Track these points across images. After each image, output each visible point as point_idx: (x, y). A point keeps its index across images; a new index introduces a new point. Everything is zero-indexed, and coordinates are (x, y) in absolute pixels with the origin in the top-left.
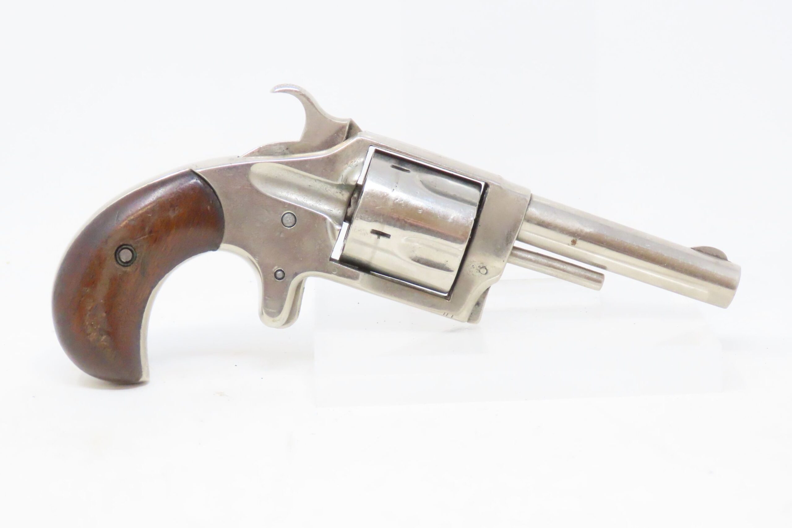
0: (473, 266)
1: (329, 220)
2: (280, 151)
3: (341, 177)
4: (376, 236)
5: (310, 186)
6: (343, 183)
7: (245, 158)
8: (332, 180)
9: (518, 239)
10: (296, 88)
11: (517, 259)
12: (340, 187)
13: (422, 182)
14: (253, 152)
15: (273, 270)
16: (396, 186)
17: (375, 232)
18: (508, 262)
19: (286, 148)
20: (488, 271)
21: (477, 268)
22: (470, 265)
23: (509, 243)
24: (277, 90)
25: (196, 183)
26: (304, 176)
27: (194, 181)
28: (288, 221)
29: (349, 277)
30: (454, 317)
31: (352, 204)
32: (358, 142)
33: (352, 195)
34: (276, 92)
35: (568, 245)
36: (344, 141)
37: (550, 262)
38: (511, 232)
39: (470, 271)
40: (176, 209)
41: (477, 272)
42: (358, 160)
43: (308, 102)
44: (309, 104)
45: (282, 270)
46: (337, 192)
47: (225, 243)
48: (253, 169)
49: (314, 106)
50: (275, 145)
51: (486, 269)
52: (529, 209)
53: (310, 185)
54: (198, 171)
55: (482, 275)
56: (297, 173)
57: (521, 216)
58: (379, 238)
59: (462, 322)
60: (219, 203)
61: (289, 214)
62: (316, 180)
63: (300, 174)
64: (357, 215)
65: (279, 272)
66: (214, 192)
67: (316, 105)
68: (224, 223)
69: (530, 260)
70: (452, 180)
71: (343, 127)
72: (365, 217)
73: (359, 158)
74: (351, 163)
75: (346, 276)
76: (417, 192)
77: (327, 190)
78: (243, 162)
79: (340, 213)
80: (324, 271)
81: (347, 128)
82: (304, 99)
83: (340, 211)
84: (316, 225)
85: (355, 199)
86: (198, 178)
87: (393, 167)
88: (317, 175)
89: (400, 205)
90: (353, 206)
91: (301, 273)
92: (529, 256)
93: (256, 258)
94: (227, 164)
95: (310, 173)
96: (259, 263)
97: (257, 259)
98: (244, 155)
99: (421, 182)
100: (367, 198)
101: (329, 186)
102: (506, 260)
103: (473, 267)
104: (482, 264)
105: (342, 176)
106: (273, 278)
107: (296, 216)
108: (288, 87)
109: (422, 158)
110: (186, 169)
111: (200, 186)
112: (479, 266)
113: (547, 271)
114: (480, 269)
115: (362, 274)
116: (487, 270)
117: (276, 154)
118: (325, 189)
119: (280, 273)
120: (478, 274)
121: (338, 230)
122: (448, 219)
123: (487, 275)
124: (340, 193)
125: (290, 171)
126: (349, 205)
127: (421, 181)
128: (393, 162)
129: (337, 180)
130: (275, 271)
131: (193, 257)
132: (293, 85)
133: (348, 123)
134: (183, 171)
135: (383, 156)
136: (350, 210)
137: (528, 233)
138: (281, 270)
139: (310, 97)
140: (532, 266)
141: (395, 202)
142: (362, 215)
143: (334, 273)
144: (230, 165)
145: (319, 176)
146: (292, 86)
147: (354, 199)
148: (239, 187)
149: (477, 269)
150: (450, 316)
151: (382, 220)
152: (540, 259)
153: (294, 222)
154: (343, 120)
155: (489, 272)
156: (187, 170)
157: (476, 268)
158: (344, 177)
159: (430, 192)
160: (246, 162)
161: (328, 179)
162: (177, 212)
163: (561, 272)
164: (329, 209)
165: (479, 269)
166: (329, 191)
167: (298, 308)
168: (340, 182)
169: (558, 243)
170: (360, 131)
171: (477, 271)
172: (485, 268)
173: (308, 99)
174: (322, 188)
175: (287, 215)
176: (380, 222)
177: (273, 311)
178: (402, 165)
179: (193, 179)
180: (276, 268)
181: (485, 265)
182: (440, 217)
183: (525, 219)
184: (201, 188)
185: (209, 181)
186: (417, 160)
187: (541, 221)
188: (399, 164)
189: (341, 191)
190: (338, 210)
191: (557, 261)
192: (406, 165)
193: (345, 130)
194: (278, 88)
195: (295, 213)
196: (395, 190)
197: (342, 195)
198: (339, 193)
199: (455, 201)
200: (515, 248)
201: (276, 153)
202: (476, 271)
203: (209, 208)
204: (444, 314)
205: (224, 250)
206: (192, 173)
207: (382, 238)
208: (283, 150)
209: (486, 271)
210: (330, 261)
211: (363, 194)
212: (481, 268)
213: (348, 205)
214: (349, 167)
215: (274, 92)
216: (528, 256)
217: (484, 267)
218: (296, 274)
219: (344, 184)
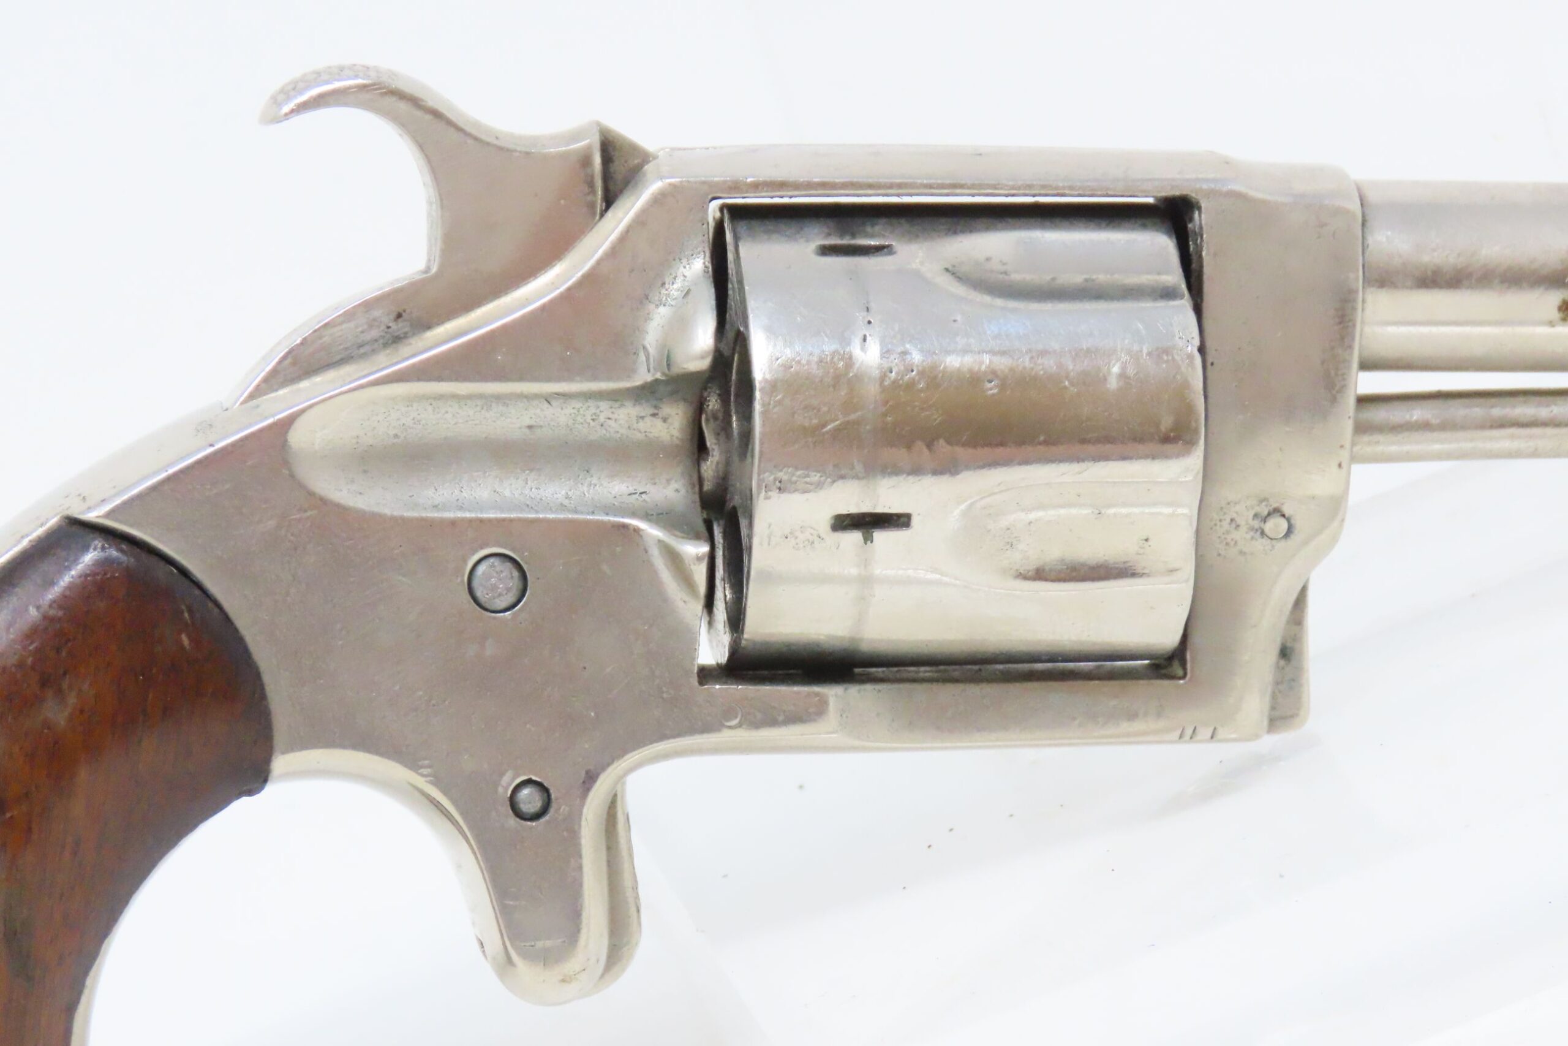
0: (1232, 520)
1: (652, 532)
2: (375, 333)
3: (642, 357)
4: (855, 537)
5: (530, 427)
6: (658, 376)
7: (255, 402)
8: (609, 379)
9: (1367, 365)
10: (356, 77)
11: (1377, 437)
12: (648, 393)
13: (951, 271)
14: (274, 373)
15: (500, 790)
16: (869, 322)
17: (846, 523)
18: (1354, 459)
19: (393, 316)
20: (1293, 522)
21: (1251, 522)
22: (1220, 521)
23: (1340, 391)
24: (286, 109)
25: (103, 564)
26: (499, 398)
27: (89, 558)
28: (494, 588)
29: (794, 719)
30: (1221, 733)
31: (710, 441)
32: (659, 200)
33: (700, 408)
34: (287, 116)
35: (1551, 324)
36: (602, 215)
37: (1499, 411)
38: (1332, 348)
39: (1227, 544)
40: (65, 685)
41: (1252, 538)
42: (682, 269)
43: (419, 113)
44: (428, 117)
45: (534, 778)
46: (642, 418)
47: (285, 752)
48: (297, 437)
49: (450, 123)
50: (349, 315)
51: (1283, 516)
52: (1370, 240)
53: (532, 423)
54: (92, 516)
55: (1274, 542)
56: (470, 397)
57: (1352, 276)
58: (868, 538)
59: (1249, 740)
60: (216, 610)
61: (492, 560)
62: (548, 399)
63: (481, 396)
64: (760, 481)
65: (525, 792)
66: (184, 572)
67: (449, 115)
68: (257, 675)
69: (1425, 426)
70: (1056, 227)
71: (585, 161)
72: (794, 479)
73: (684, 261)
74: (664, 291)
75: (781, 718)
76: (953, 318)
77: (602, 419)
78: (256, 423)
79: (677, 491)
80: (692, 731)
81: (597, 160)
82: (403, 107)
83: (675, 485)
84: (605, 568)
85: (715, 418)
86: (106, 540)
87: (827, 251)
88: (549, 379)
89: (910, 386)
90: (716, 447)
91: (604, 767)
92: (1417, 413)
93: (422, 767)
94: (199, 450)
95: (521, 379)
96: (437, 782)
97: (425, 771)
98: (246, 394)
99: (948, 274)
100: (780, 403)
101: (604, 405)
102: (1345, 455)
103: (1233, 525)
104: (1264, 504)
105: (644, 348)
106: (513, 822)
107: (518, 559)
108: (327, 82)
109: (919, 181)
110: (47, 520)
111: (127, 569)
112: (1256, 516)
113: (1489, 445)
114: (1262, 525)
115: (834, 694)
116: (1288, 520)
117: (362, 350)
118: (593, 420)
119: (530, 795)
120: (1260, 544)
121: (699, 559)
122: (1105, 379)
123: (1292, 536)
124: (654, 415)
125: (441, 397)
126: (701, 449)
127: (947, 270)
128: (817, 236)
129: (631, 371)
130: (509, 793)
131: (180, 843)
132: (341, 69)
133: (593, 141)
134: (40, 532)
135: (770, 225)
136: (710, 467)
137: (1391, 330)
138: (529, 782)
139: (418, 93)
140: (1437, 447)
141: (886, 383)
142: (781, 475)
143: (728, 724)
144: (210, 450)
145: (559, 379)
146: (340, 71)
147: (712, 420)
148: (272, 524)
149: (1252, 529)
150: (1205, 732)
151: (859, 468)
152: (1459, 411)
153: (520, 586)
154: (575, 136)
155: (1298, 522)
156: (53, 522)
157: (1247, 524)
158: (652, 351)
159: (999, 302)
160: (266, 418)
161: (595, 378)
162: (72, 700)
163: (1549, 431)
164: (631, 490)
165: (1256, 524)
166: (610, 422)
167: (631, 900)
168: (643, 376)
169: (1509, 330)
170: (645, 158)
171: (1252, 533)
172: (1279, 514)
173: (415, 101)
174: (579, 419)
175: (482, 569)
176: (856, 477)
177: (548, 943)
178: (853, 236)
179: (86, 548)
180: (508, 781)
181: (1275, 505)
182: (1072, 384)
183: (1368, 282)
184: (130, 576)
185: (152, 536)
186: (898, 195)
187: (1429, 273)
188: (842, 233)
189: (656, 407)
190: (668, 481)
191: (1521, 399)
192: (869, 229)
193: (593, 171)
194: (289, 99)
195: (513, 550)
196: (868, 338)
197: (665, 420)
198: (648, 420)
199: (1102, 306)
200: (1364, 401)
201: (361, 346)
202: (1248, 536)
203: (185, 640)
204: (1181, 737)
205: (292, 775)
206: (74, 529)
207: (881, 536)
208: (383, 327)
209: (1284, 525)
210: (701, 683)
211: (758, 394)
212: (1265, 520)
213: (696, 451)
214: (657, 306)
215: (276, 120)
216: (1412, 416)
217: (1277, 512)
218: (590, 779)
219: (663, 378)
